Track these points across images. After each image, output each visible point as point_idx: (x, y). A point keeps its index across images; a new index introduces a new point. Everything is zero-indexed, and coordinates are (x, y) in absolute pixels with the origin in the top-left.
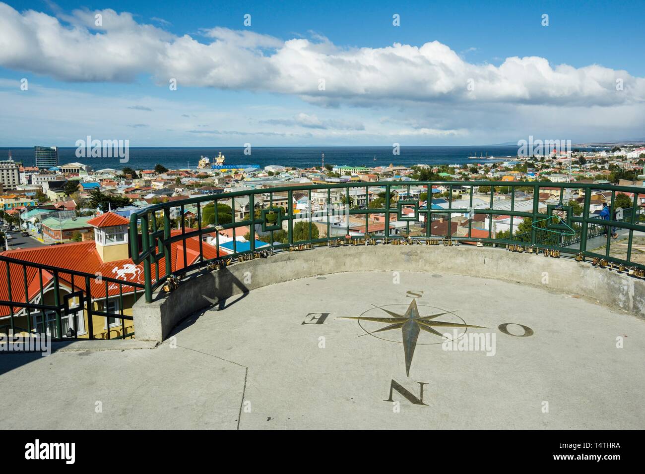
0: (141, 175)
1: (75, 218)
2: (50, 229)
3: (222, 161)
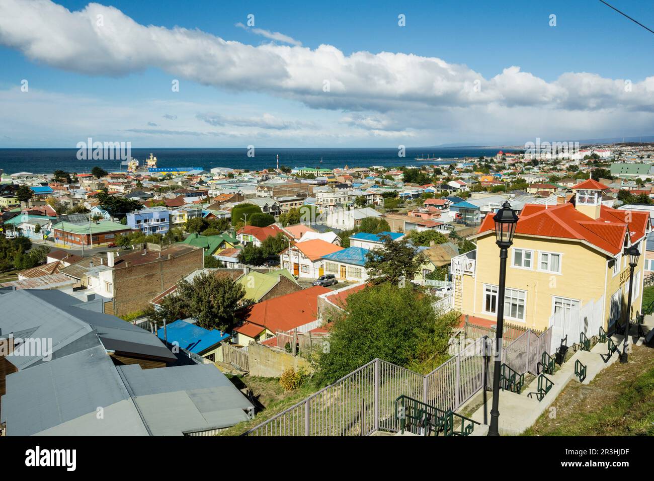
0: (76, 179)
1: (96, 222)
2: (71, 235)
3: (154, 163)
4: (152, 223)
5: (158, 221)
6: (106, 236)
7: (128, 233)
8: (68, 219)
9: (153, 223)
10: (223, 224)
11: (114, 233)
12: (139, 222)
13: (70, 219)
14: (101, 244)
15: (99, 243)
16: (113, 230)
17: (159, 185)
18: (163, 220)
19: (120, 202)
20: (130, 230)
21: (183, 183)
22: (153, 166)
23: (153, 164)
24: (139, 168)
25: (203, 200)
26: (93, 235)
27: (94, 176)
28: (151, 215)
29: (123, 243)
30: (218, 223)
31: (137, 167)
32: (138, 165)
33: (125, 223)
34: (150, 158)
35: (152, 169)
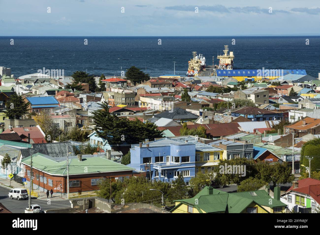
0: (103, 85)
1: (81, 156)
2: (44, 175)
3: (228, 61)
4: (168, 164)
5: (177, 160)
6: (93, 180)
7: (128, 177)
8: (46, 149)
9: (170, 163)
10: (280, 172)
11: (105, 177)
12: (146, 160)
13: (49, 150)
14: (83, 194)
15: (80, 192)
16: (103, 171)
17: (220, 98)
18: (185, 159)
19: (126, 126)
20: (131, 173)
21: (257, 96)
22: (227, 65)
23: (227, 63)
24: (205, 70)
25: (274, 127)
26: (71, 177)
27: (129, 81)
28: (167, 149)
29: (108, 194)
30: (272, 170)
31: (202, 68)
32: (203, 63)
33: (127, 161)
34: (223, 54)
35: (222, 72)
